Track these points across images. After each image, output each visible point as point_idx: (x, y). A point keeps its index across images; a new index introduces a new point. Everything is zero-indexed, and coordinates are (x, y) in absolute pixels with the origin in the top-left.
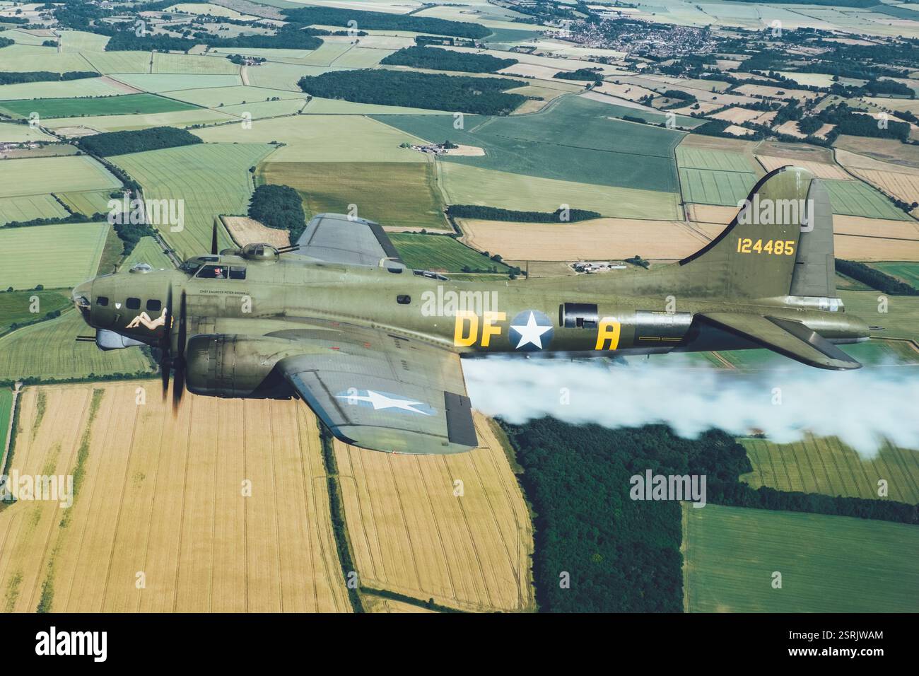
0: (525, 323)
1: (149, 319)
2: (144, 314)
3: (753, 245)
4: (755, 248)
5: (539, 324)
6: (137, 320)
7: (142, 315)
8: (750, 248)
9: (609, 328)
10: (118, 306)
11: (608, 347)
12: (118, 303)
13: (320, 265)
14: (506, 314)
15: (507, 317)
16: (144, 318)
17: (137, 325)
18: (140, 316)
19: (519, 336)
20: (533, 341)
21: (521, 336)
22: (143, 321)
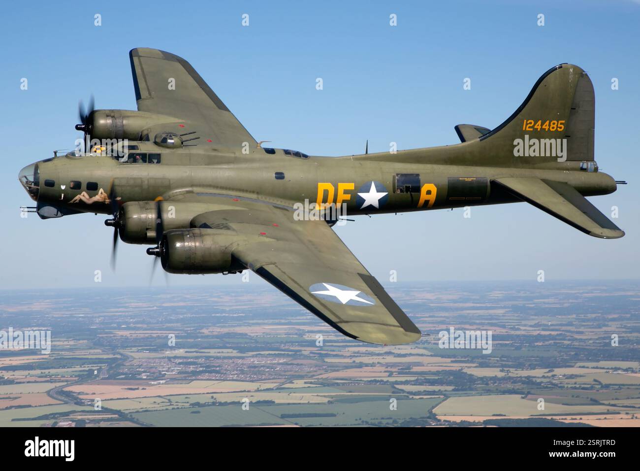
0: (368, 191)
1: (87, 197)
2: (84, 193)
3: (534, 125)
4: (536, 127)
5: (378, 191)
6: (77, 198)
7: (82, 194)
8: (533, 127)
9: (429, 192)
10: (63, 187)
11: (426, 206)
12: (63, 185)
13: (215, 150)
14: (353, 184)
15: (355, 187)
16: (83, 196)
17: (77, 201)
18: (80, 194)
19: (363, 201)
20: (372, 204)
21: (365, 200)
22: (83, 198)
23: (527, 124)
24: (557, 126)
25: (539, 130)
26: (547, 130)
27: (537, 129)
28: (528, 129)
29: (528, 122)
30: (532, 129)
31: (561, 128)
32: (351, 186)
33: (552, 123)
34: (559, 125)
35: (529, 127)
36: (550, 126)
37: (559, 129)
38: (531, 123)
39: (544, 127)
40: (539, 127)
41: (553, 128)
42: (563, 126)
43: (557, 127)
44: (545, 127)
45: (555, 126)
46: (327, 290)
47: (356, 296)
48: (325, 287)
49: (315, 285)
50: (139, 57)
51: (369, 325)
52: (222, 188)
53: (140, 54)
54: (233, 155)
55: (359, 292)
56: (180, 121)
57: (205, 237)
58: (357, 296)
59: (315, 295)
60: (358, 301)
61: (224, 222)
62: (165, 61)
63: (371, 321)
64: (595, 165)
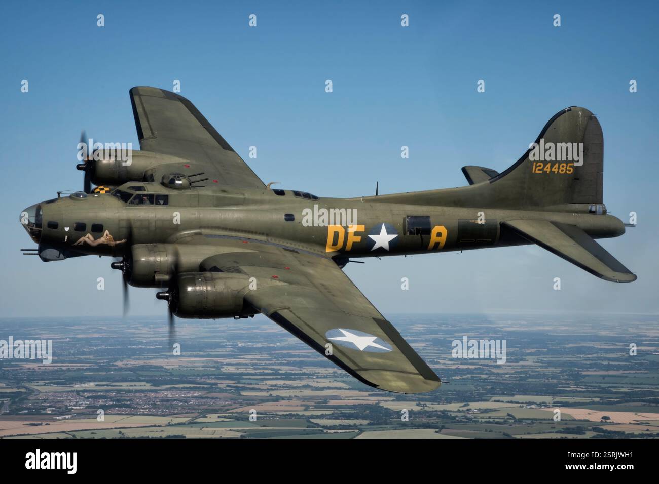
0: (378, 233)
1: (92, 239)
2: (89, 235)
3: (544, 167)
4: (545, 169)
5: (389, 233)
6: (82, 240)
7: (87, 236)
8: (542, 170)
9: (439, 235)
10: (67, 229)
11: (437, 248)
12: (67, 227)
13: (224, 191)
14: (364, 226)
15: (365, 229)
16: (88, 238)
17: (82, 244)
18: (85, 236)
19: (374, 243)
20: (383, 246)
21: (375, 242)
22: (87, 240)
23: (536, 167)
24: (566, 168)
25: (548, 172)
26: (556, 172)
27: (547, 171)
28: (537, 172)
29: (538, 165)
30: (541, 172)
31: (570, 170)
32: (362, 228)
33: (561, 165)
34: (568, 168)
35: (539, 170)
36: (559, 168)
37: (568, 172)
38: (540, 166)
39: (553, 169)
40: (548, 170)
41: (562, 170)
42: (572, 169)
43: (566, 170)
44: (555, 170)
45: (564, 169)
46: (343, 335)
47: (373, 342)
48: (342, 333)
49: (331, 331)
50: (140, 95)
51: (388, 373)
52: (231, 230)
53: (141, 93)
54: (242, 197)
55: (376, 338)
56: (185, 161)
57: (217, 281)
58: (375, 342)
59: (331, 341)
60: (376, 348)
61: (235, 265)
62: (166, 100)
63: (390, 369)
64: (603, 208)
